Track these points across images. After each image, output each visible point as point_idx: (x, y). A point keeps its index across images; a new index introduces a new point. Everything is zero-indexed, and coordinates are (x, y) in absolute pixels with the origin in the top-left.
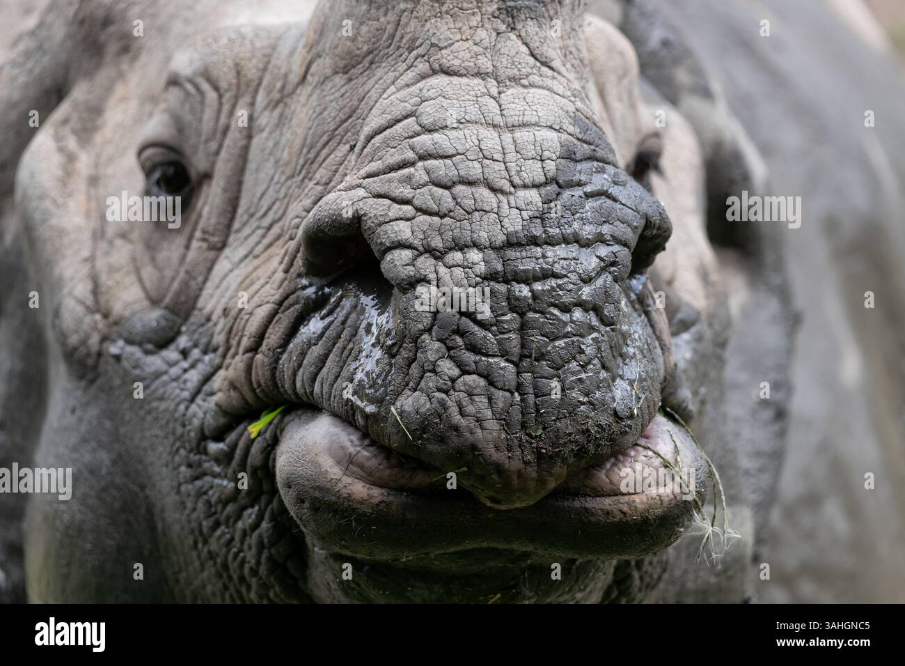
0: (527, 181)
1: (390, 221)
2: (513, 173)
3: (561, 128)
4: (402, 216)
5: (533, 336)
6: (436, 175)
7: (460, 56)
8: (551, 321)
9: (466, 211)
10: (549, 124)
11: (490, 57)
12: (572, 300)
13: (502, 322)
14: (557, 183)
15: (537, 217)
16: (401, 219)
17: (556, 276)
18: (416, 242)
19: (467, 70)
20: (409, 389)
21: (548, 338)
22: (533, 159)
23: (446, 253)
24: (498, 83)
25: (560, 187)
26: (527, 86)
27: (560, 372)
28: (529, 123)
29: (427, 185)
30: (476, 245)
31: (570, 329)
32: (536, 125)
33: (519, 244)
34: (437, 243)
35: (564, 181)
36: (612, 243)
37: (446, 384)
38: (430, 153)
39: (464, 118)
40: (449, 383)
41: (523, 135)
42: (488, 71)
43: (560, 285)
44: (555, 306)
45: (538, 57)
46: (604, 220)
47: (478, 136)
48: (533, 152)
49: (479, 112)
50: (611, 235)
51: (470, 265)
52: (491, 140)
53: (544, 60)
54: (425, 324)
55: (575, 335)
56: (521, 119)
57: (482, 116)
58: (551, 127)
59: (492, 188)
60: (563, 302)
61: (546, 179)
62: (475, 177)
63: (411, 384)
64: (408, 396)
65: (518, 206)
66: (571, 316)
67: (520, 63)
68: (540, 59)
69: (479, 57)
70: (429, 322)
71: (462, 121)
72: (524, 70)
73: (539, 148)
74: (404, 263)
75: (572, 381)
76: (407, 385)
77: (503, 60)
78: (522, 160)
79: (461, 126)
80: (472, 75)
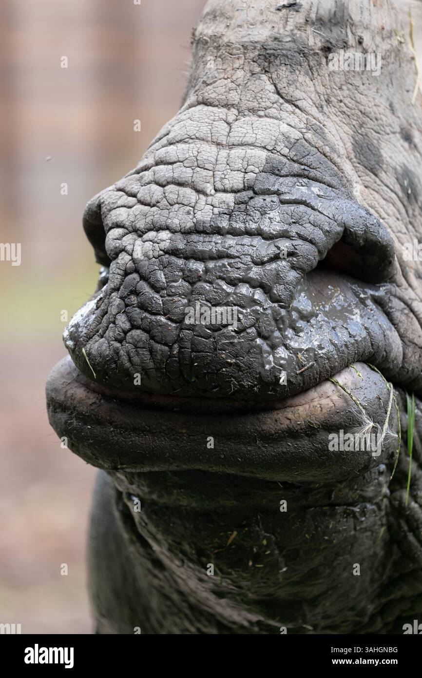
0: (226, 186)
1: (117, 207)
2: (217, 179)
3: (274, 149)
4: (126, 204)
5: (199, 300)
6: (158, 175)
7: (218, 91)
8: (215, 290)
9: (170, 204)
10: (263, 145)
11: (239, 93)
12: (238, 276)
13: (171, 287)
14: (253, 190)
15: (225, 214)
16: (125, 206)
17: (229, 256)
18: (127, 224)
19: (219, 102)
20: (98, 336)
21: (211, 303)
22: (238, 171)
23: (146, 232)
24: (239, 112)
25: (255, 193)
26: (262, 116)
27: (216, 334)
28: (246, 143)
29: (151, 183)
30: (167, 228)
31: (231, 299)
32: (252, 145)
33: (204, 232)
34: (141, 225)
35: (260, 189)
36: (296, 239)
37: (120, 335)
38: (162, 160)
39: (194, 135)
40: (122, 334)
41: (238, 152)
42: (234, 102)
43: (231, 263)
44: (223, 279)
45: (284, 95)
46: (293, 220)
47: (199, 149)
48: (240, 165)
49: (209, 132)
50: (297, 233)
51: (158, 241)
52: (208, 152)
53: (289, 98)
54: (115, 284)
55: (235, 305)
56: (241, 140)
57: (210, 135)
58: (264, 148)
59: (196, 189)
60: (230, 277)
61: (244, 186)
62: (184, 179)
63: (100, 331)
64: (96, 341)
65: (213, 204)
66: (235, 289)
67: (261, 98)
68: (286, 97)
69: (231, 92)
70: (118, 284)
71: (192, 137)
72: (263, 104)
73: (246, 163)
74: (115, 238)
75: (224, 344)
76: (98, 332)
77: (248, 95)
78: (229, 171)
79: (191, 141)
80: (222, 106)
